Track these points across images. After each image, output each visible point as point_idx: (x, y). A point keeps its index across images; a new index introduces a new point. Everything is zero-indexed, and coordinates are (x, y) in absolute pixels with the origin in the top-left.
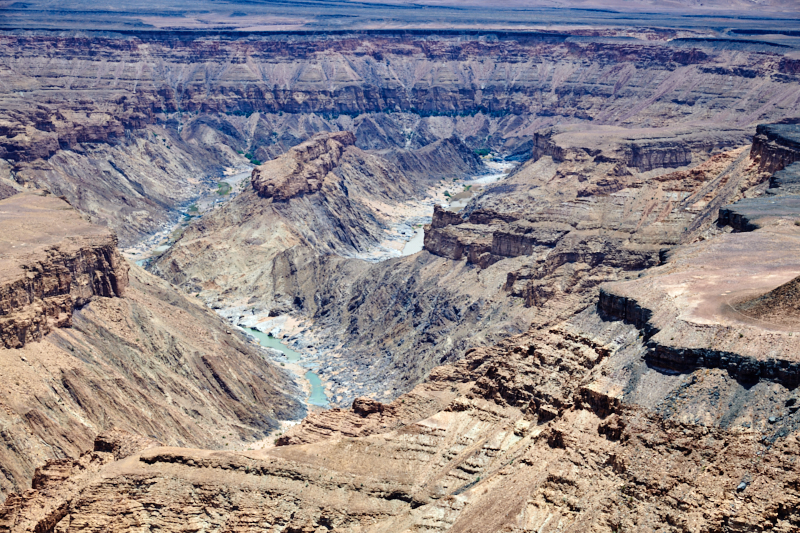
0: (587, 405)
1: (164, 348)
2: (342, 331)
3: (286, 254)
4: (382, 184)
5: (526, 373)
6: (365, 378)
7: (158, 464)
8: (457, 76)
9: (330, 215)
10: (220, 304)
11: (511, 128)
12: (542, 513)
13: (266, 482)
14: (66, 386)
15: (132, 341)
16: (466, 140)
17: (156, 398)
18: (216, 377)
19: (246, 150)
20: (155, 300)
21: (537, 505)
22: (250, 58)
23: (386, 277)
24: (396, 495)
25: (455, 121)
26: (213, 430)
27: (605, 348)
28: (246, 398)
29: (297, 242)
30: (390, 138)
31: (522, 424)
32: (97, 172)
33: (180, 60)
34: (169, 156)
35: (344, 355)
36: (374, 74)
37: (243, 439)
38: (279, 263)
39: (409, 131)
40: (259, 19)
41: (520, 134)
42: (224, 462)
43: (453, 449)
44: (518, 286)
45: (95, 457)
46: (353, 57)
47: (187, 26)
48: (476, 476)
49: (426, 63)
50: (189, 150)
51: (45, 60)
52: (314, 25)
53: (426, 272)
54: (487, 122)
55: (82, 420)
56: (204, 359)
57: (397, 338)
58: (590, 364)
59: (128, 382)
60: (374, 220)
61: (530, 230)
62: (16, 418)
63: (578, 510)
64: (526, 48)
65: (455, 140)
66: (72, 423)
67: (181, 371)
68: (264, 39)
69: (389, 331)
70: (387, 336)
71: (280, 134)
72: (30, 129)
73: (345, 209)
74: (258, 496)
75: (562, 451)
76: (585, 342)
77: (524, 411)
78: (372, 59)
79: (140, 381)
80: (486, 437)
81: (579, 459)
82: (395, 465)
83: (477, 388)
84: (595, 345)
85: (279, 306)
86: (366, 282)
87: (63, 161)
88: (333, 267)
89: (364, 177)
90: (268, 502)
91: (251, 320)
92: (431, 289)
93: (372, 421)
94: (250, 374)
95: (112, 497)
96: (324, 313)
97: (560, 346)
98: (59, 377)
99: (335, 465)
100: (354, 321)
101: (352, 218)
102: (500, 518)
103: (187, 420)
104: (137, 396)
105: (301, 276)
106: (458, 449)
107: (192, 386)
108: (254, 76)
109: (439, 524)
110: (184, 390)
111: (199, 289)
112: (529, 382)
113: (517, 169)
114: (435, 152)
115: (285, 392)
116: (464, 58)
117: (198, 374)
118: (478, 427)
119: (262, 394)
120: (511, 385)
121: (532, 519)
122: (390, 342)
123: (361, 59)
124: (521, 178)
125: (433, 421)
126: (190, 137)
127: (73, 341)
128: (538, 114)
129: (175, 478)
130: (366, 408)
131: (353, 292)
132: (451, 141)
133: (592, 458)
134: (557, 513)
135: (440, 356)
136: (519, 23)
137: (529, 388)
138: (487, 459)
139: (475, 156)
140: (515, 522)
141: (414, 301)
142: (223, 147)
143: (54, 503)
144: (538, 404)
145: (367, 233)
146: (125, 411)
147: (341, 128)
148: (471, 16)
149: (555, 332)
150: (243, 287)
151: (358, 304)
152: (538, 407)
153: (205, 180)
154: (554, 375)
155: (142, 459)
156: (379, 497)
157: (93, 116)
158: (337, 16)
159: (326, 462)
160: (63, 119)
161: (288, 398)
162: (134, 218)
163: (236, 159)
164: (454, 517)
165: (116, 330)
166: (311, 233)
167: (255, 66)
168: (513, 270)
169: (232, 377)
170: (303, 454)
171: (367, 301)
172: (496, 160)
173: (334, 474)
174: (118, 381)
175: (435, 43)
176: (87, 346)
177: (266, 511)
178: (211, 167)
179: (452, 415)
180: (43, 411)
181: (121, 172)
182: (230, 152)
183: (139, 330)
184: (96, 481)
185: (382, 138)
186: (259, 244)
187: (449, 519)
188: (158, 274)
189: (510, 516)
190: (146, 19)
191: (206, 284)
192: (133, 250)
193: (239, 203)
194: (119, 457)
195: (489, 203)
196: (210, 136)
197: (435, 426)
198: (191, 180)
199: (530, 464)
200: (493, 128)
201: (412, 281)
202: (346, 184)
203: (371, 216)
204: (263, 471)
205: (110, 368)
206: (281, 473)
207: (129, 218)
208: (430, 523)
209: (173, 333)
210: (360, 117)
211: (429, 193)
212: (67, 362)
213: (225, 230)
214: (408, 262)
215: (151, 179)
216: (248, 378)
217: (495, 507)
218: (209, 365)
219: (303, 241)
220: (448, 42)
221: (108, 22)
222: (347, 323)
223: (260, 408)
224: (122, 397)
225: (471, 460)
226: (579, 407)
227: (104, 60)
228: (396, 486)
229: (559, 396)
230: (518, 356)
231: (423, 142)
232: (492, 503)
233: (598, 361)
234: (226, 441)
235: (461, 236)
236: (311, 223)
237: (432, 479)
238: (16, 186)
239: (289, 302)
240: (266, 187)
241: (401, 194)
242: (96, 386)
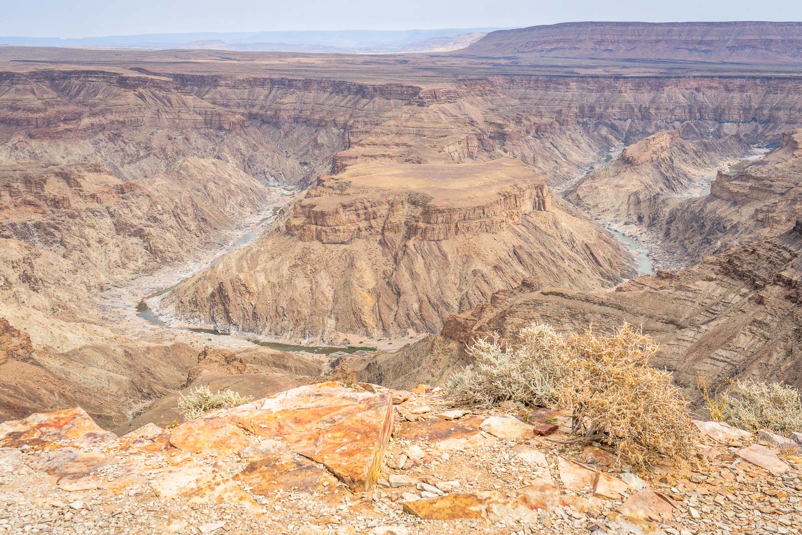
0: (781, 283)
1: (567, 237)
2: (661, 235)
3: (636, 193)
4: (693, 158)
5: (750, 263)
6: (671, 260)
7: (550, 296)
8: (742, 101)
9: (662, 174)
10: (599, 217)
11: (771, 130)
12: (748, 339)
13: (604, 309)
14: (515, 254)
15: (550, 233)
16: (744, 136)
17: (560, 262)
18: (592, 254)
19: (623, 139)
20: (564, 214)
21: (745, 334)
22: (628, 91)
23: (688, 208)
24: (671, 322)
25: (739, 126)
26: (588, 281)
27: (796, 252)
28: (606, 266)
29: (643, 187)
30: (701, 134)
31: (745, 290)
32: (544, 147)
33: (591, 91)
34: (582, 141)
35: (661, 247)
36: (695, 99)
37: (603, 286)
38: (632, 198)
39: (712, 130)
40: (636, 70)
41: (775, 134)
42: (583, 297)
43: (705, 301)
44: (760, 216)
45: (522, 290)
46: (684, 90)
47: (598, 73)
48: (716, 316)
49: (724, 94)
50: (592, 138)
51: (523, 91)
52: (665, 73)
53: (710, 206)
54: (757, 127)
55: (522, 271)
56: (586, 245)
57: (691, 240)
58: (785, 261)
59: (546, 254)
60: (686, 177)
61: (771, 186)
62: (490, 267)
63: (769, 339)
64: (784, 85)
65: (737, 136)
66: (516, 272)
67: (574, 250)
68: (637, 80)
69: (687, 236)
70: (685, 239)
71: (641, 130)
72: (512, 125)
73: (671, 171)
74: (599, 316)
75: (763, 307)
76: (784, 248)
77: (746, 284)
78: (695, 91)
79: (552, 253)
80: (724, 296)
81: (772, 312)
82: (672, 307)
83: (721, 269)
84: (790, 251)
85: (630, 220)
86: (677, 210)
87: (527, 141)
88: (660, 201)
89: (683, 154)
90: (604, 320)
91: (615, 226)
92: (712, 215)
93: (665, 283)
94: (609, 254)
95: (526, 310)
96: (653, 225)
97: (770, 249)
98: (512, 249)
99: (640, 304)
100: (668, 229)
101: (674, 175)
102: (724, 339)
103: (575, 275)
104: (550, 261)
105: (643, 205)
106: (708, 301)
107: (578, 258)
108: (629, 100)
109: (691, 339)
110: (575, 260)
111: (589, 209)
112: (751, 269)
113: (770, 153)
114: (725, 142)
115: (628, 264)
116: (747, 91)
117: (583, 252)
118: (720, 290)
119: (615, 265)
120: (740, 269)
121: (742, 342)
122: (686, 242)
123: (688, 92)
124: (772, 158)
125: (695, 285)
126: (594, 131)
127: (521, 232)
128: (787, 123)
129: (558, 303)
130: (664, 276)
131: (669, 215)
132: (735, 136)
133: (779, 312)
134: (757, 340)
135: (713, 251)
136: (781, 72)
137: (750, 271)
138: (723, 307)
139: (748, 145)
140: (732, 342)
141: (702, 221)
142: (611, 137)
143: (498, 311)
144: (754, 281)
145: (682, 184)
146: (543, 268)
147: (675, 128)
148: (754, 68)
149: (769, 243)
150: (612, 209)
151: (671, 221)
152: (754, 282)
153: (599, 154)
154: (765, 266)
155: (542, 293)
156: (662, 322)
157: (543, 118)
158: (678, 68)
159: (636, 302)
160: (529, 120)
161: (629, 267)
162: (560, 172)
163: (616, 143)
164: (699, 336)
165: (543, 227)
166: (651, 183)
167: (630, 95)
168: (758, 207)
169: (600, 254)
170: (624, 297)
171: (676, 220)
172: (760, 147)
173: (639, 308)
174: (541, 253)
175: (731, 83)
176: (527, 235)
177: (603, 324)
178: (602, 147)
179: (706, 283)
180: (503, 265)
181: (556, 148)
182: (614, 139)
183: (555, 228)
184: (518, 302)
185: (696, 134)
186: (623, 187)
187: (696, 337)
188: (569, 200)
189: (729, 339)
190: (576, 70)
191: (594, 207)
192: (558, 188)
193: (614, 166)
194: (532, 291)
195: (752, 171)
196: (604, 131)
197: (696, 288)
198: (592, 153)
199: (744, 312)
200: (760, 130)
201: (702, 210)
202: (673, 158)
203: (685, 175)
204: (602, 304)
205: (538, 246)
206: (612, 305)
207: (558, 171)
208: (686, 338)
209: (572, 230)
210: (685, 123)
211: (720, 164)
212: (516, 242)
213: (606, 180)
214: (700, 200)
215: (571, 152)
216: (609, 256)
217: (722, 333)
218: (588, 248)
219: (646, 187)
220: (738, 82)
221: (557, 71)
222: (664, 231)
223: (614, 271)
224: (542, 261)
225: (714, 307)
226: (775, 284)
227: (553, 91)
228: (672, 317)
229: (766, 277)
230: (746, 254)
231: (719, 137)
232: (721, 331)
233: (790, 260)
234: (594, 287)
235: (732, 188)
236: (652, 178)
237: (691, 316)
238: (503, 153)
239: (635, 219)
240: (628, 158)
241: (703, 164)
242: (530, 255)
